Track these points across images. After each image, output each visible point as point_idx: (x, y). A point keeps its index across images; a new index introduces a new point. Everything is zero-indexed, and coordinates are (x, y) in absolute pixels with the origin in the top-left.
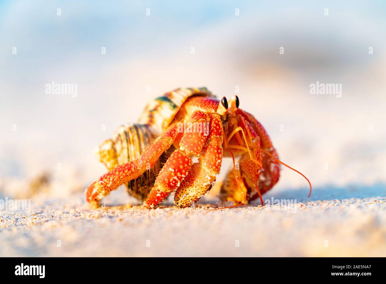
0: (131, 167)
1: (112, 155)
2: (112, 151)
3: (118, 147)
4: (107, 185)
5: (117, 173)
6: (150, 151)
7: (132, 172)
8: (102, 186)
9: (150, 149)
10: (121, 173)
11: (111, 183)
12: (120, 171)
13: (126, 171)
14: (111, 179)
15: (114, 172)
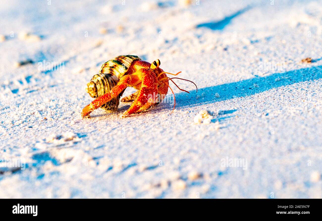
0: (108, 96)
1: (95, 90)
2: (95, 89)
3: (98, 86)
4: (97, 106)
5: (101, 99)
6: (117, 89)
7: (109, 98)
8: (94, 106)
9: (118, 88)
10: (103, 99)
11: (99, 104)
12: (102, 98)
13: (106, 98)
14: (99, 103)
15: (99, 99)
